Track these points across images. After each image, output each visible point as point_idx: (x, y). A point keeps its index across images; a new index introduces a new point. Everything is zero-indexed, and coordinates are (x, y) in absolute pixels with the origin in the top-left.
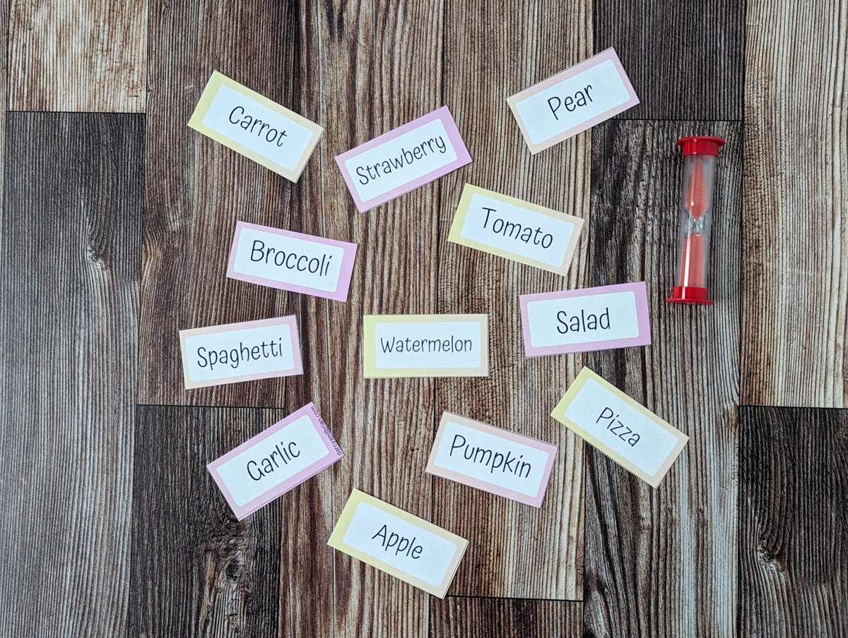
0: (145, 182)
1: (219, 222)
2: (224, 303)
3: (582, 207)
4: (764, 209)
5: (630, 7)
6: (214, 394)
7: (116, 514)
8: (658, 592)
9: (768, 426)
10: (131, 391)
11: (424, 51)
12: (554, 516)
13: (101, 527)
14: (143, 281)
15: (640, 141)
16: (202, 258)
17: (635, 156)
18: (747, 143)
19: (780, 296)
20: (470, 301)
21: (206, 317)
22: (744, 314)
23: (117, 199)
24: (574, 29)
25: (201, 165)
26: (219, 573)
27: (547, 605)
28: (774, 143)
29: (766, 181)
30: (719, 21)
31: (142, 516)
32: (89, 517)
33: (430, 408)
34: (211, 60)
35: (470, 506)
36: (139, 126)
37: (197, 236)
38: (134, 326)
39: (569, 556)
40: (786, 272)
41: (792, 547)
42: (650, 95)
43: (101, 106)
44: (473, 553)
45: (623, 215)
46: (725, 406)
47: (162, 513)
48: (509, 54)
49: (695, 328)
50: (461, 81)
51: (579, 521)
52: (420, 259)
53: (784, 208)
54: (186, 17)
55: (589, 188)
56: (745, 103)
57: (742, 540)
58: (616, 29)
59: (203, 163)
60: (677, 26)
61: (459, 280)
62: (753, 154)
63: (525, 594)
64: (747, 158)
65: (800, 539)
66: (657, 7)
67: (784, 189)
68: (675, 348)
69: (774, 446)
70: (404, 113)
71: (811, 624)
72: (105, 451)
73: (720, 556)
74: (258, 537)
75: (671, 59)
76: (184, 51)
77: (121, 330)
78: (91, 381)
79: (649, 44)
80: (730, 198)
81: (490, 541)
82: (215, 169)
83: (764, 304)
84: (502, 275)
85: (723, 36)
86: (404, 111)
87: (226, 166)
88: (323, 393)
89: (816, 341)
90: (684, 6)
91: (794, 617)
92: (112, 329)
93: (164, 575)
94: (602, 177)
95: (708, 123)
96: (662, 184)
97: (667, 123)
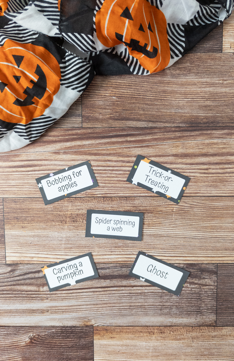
1: (169, 92)
2: (131, 96)
3: (178, 260)
4: (178, 335)
8: (12, 294)
9: (85, 338)
12: (41, 251)
15: (208, 284)
16: (152, 84)
17: (201, 282)
18: (206, 328)
19: (140, 342)
21: (123, 88)
22: (132, 328)
27: (3, 248)
28: (206, 339)
29: (190, 336)
33: (86, 195)
35: (44, 214)
36: (216, 49)
37: (163, 81)
39: (25, 257)
40: (151, 344)
41: (36, 347)
42: (228, 287)
43: (226, 29)
44: (23, 216)
46: (93, 320)
49: (126, 308)
51: (40, 261)
53: (178, 343)
55: (186, 263)
56: (224, 327)
57: (37, 328)
59: (198, 83)
61: (144, 206)
62: (201, 330)
63: (7, 239)
64: (200, 328)
65: (39, 350)
67: (186, 343)
68: (117, 300)
69: (77, 340)
71: (5, 354)
73: (29, 319)
80: (182, 321)
81: (29, 224)
82: (195, 89)
83: (137, 336)
84: (147, 226)
86: (222, 179)
87: (196, 94)
88: (90, 145)
89: (122, 356)
91: (7, 348)
94: (191, 268)
95: (215, 312)
96: (188, 293)
97: (216, 295)
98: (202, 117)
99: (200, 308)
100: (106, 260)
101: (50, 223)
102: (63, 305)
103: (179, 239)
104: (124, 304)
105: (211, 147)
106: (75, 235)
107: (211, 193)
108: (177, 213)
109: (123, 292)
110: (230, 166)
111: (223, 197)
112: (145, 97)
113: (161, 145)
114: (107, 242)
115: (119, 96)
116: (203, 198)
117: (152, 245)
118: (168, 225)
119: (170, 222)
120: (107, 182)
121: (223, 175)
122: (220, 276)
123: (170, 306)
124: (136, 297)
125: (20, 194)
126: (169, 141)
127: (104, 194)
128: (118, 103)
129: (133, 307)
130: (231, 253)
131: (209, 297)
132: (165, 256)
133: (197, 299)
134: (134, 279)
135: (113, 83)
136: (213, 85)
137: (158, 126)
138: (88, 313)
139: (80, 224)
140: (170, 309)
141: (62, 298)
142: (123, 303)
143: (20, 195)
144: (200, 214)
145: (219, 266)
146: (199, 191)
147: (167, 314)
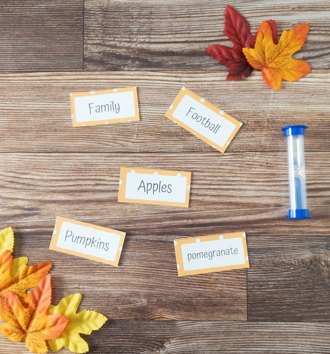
0: (119, 320)
1: (142, 276)
3: (131, 75)
5: (23, 53)
6: (240, 276)
7: (311, 331)
10: (240, 325)
11: (46, 163)
12: (300, 86)
13: (319, 340)
14: (176, 319)
15: (95, 46)
16: (162, 285)
17: (103, 49)
20: (183, 134)
21: (196, 282)
23: (129, 336)
24: (34, 83)
30: (31, 7)
31: (311, 316)
32: (313, 348)
33: (244, 154)
37: (150, 288)
38: (202, 324)
39: (321, 77)
42: (70, 42)
44: (323, 128)
45: (135, 54)
47: (309, 305)
48: (48, 117)
49: (195, 15)
50: (62, 142)
52: (160, 162)
55: (121, 72)
58: (35, 60)
59: (108, 286)
60: (34, 29)
61: (172, 140)
66: (23, 40)
68: (206, 25)
70: (80, 173)
72: (275, 339)
74: (320, 249)
75: (51, 31)
77: (205, 331)
78: (234, 349)
79: (43, 43)
81: (315, 119)
82: (112, 279)
85: (39, 5)
86: (79, 173)
88: (237, 214)
90: (23, 25)
92: (204, 337)
94: (114, 65)
95: (85, 11)
96: (118, 34)
97: (85, 33)
99: (104, 16)
101: (288, 120)
102: (274, 16)
104: (197, 19)
105: (92, 211)
106: (257, 105)
107: (92, 157)
108: (132, 133)
109: (197, 35)
110: (70, 188)
111: (78, 151)
112: (170, 270)
113: (151, 214)
114: (218, 97)
116: (101, 150)
117: (162, 93)
120: (218, 170)
121: (78, 178)
122: (80, 55)
123: (140, 18)
124: (182, 29)
125: (325, 156)
126: (143, 218)
127: (221, 156)
129: (186, 16)
130: (67, 84)
131: (93, 30)
132: (147, 80)
133: (107, 27)
134: (185, 51)
135: (209, 287)
136: (90, 283)
137: (155, 236)
138: (243, 7)
139: (250, 119)
140: (141, 15)
142: (198, 21)
144: (104, 131)
145: (81, 68)
146: (106, 158)
147: (144, 8)
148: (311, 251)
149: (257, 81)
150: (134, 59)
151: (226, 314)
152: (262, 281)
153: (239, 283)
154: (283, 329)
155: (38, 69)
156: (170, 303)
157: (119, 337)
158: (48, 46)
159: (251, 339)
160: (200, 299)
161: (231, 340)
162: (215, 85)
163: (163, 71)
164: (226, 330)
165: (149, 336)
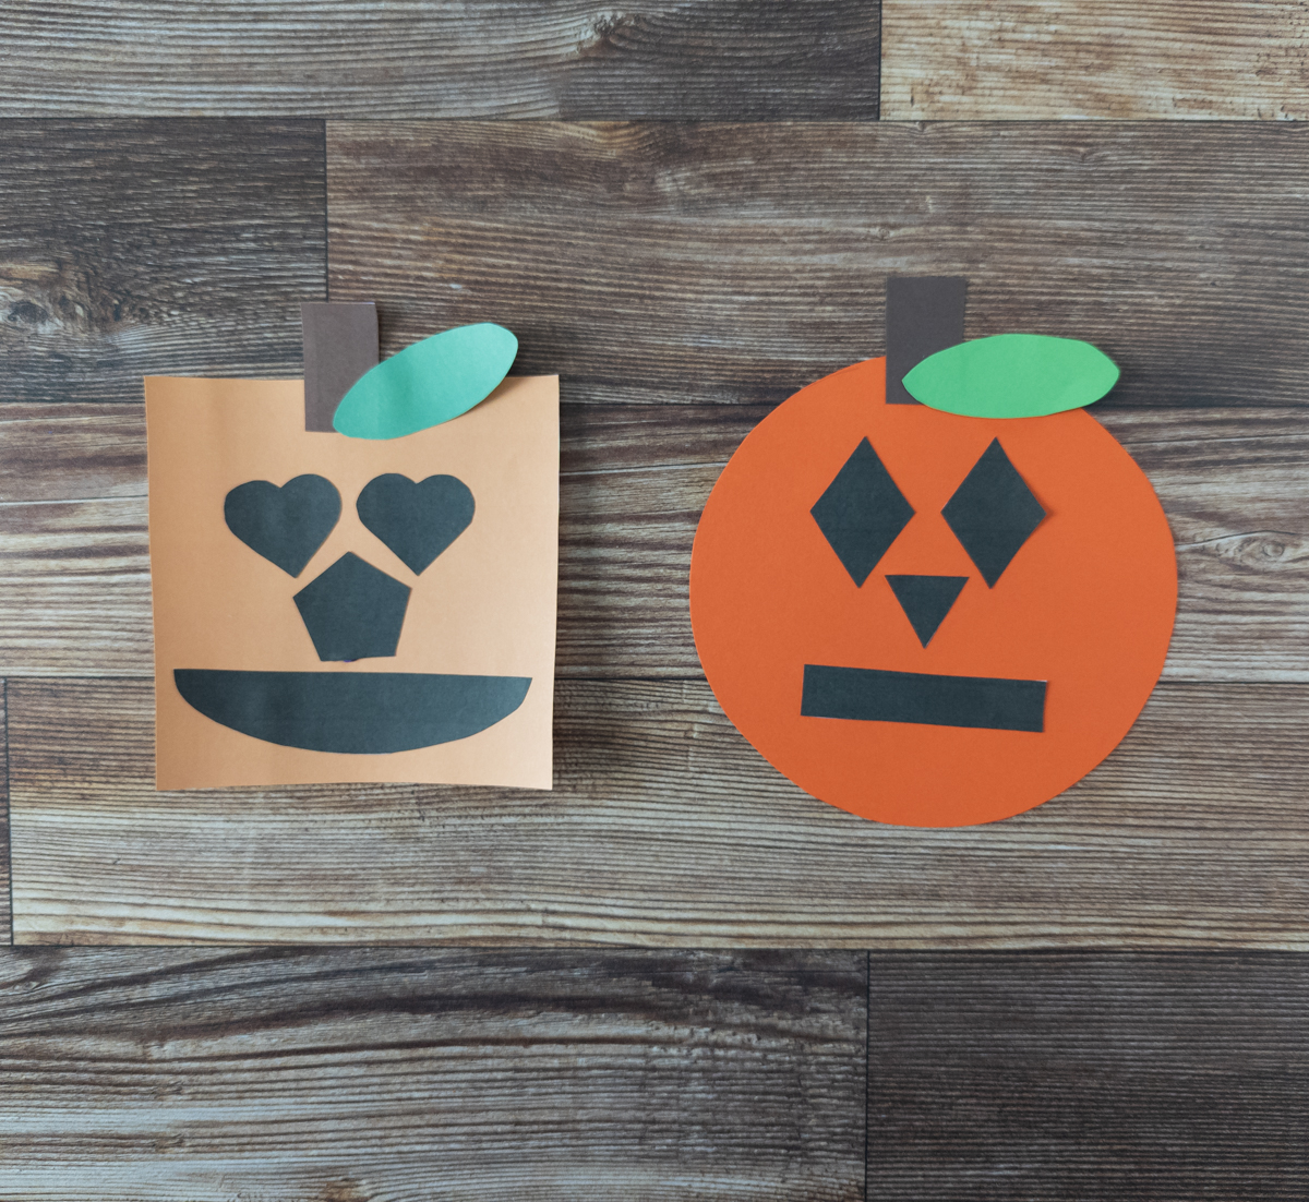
0: (748, 121)
1: (674, 268)
2: (522, 281)
3: (710, 935)
5: (1070, 1013)
6: (351, 267)
7: (117, 86)
8: (38, 1070)
10: (350, 106)
12: (157, 893)
14: (560, 124)
15: (830, 1033)
16: (606, 236)
17: (802, 1024)
21: (494, 248)
25: (782, 231)
26: (20, 288)
27: (3, 882)
30: (1045, 1166)
31: (116, 136)
32: (110, 34)
34: (981, 245)
36: (856, 108)
37: (647, 226)
38: (473, 109)
39: (89, 920)
42: (912, 1048)
43: (893, 30)
44: (83, 752)
46: (364, 1182)
47: (125, 175)
49: (498, 1130)
51: (152, 936)
52: (612, 645)
54: (1062, 194)
55: (743, 946)
58: (1032, 988)
59: (785, 234)
60: (1035, 1094)
61: (575, 718)
63: (19, 844)
66: (1070, 1059)
68: (463, 1097)
72: (235, 60)
73: (105, 1173)
74: (91, 358)
75: (977, 1085)
76: (997, 194)
77: (465, 84)
78: (367, 26)
79: (1004, 1046)
80: (728, 1186)
81: (108, 782)
82: (775, 258)
84: (586, 795)
85: (1016, 1173)
87: (779, 278)
90: (1070, 1106)
92: (467, 65)
93: (11, 183)
94: (764, 968)
95: (862, 1150)
96: (752, 1071)
97: (862, 1078)
98: (804, 369)
99: (799, 1131)
100: (420, 935)
102: (241, 1119)
103: (713, 851)
104: (492, 1116)
106: (295, 832)
109: (490, 1063)
112: (579, 286)
113: (644, 475)
114: (422, 859)
115: (477, 282)
117: (605, 874)
118: (669, 793)
119: (677, 781)
122: (878, 1003)
123: (681, 1123)
124: (540, 1086)
125: (75, 662)
126: (671, 461)
128: (473, 306)
129: (527, 1128)
130: (924, 910)
131: (834, 1088)
133: (789, 1095)
134: (531, 1012)
135: (452, 230)
136: (845, 245)
137: (628, 401)
138: (341, 1151)
140: (677, 1134)
141: (241, 1088)
142: (488, 1111)
143: (75, 666)
145: (877, 961)
147: (667, 1157)
148: (117, 350)
149: (295, 909)
150: (699, 987)
151: (396, 141)
152: (278, 252)
153: (352, 245)
154: (208, 93)
155: (1021, 960)
156: (579, 178)
157: (749, 64)
158: (988, 1036)
159: (311, 59)
160: (481, 193)
161: (377, 56)
162: (431, 899)
163: (604, 949)
164: (392, 88)
165: (650, 66)
